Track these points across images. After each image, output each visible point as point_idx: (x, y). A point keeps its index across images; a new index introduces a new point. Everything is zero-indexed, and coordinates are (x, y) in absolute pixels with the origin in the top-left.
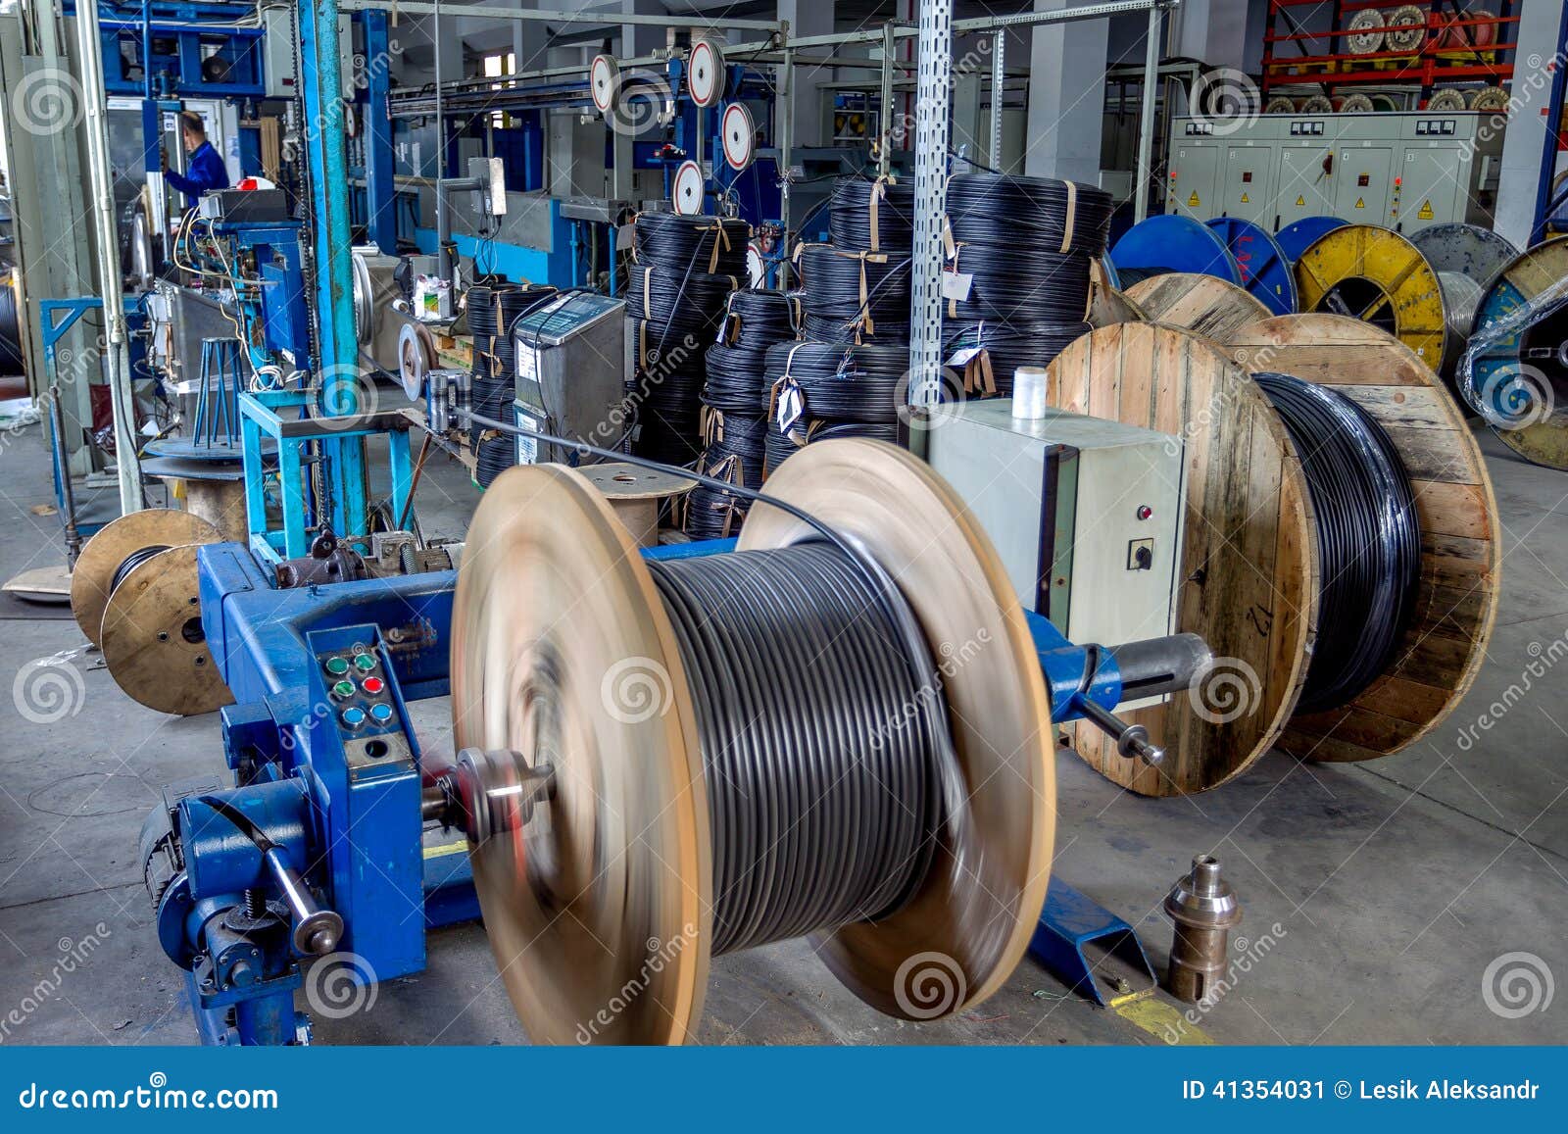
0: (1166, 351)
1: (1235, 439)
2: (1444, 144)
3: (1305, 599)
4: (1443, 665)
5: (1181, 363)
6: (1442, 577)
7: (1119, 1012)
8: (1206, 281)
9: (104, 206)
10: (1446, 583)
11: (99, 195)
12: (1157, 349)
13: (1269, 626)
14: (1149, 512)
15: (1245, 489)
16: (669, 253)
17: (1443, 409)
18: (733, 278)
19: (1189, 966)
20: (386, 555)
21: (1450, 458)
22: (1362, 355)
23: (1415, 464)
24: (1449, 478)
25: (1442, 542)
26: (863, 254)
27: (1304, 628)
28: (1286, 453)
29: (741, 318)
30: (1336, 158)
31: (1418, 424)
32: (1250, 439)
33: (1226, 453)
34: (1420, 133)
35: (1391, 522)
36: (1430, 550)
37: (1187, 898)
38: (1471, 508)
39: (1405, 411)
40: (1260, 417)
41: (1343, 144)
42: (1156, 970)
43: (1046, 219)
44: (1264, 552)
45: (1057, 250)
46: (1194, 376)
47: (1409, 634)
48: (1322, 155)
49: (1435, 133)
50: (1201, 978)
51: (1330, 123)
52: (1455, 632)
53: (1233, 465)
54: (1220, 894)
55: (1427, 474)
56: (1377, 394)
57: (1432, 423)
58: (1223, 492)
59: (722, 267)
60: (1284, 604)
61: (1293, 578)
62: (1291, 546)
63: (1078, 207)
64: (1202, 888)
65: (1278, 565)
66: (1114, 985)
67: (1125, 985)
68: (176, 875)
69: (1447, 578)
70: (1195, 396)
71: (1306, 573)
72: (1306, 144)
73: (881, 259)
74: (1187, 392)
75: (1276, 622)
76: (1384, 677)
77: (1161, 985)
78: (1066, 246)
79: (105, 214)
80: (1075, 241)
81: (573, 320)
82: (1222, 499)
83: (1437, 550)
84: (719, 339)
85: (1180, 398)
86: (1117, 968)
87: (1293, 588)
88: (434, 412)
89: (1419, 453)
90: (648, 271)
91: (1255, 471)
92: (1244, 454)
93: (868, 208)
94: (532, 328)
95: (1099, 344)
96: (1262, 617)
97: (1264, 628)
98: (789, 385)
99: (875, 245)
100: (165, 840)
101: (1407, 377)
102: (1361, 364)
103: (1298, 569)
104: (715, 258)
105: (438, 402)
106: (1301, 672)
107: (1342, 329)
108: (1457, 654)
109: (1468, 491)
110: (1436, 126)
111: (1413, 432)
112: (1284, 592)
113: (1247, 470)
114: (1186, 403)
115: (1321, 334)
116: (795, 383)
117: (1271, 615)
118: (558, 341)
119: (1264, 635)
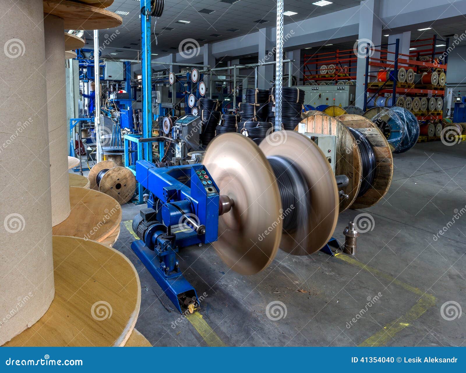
0: (325, 121)
1: (342, 137)
2: (343, 91)
3: (360, 170)
4: (383, 185)
5: (329, 123)
6: (381, 167)
7: (337, 257)
8: (318, 112)
9: (98, 94)
10: (382, 168)
11: (97, 91)
12: (323, 120)
13: (352, 176)
14: (330, 151)
15: (345, 148)
16: (207, 107)
17: (378, 132)
18: (220, 112)
19: (349, 246)
20: (176, 162)
21: (381, 142)
22: (360, 122)
23: (373, 144)
24: (381, 146)
25: (380, 159)
26: (254, 104)
27: (360, 175)
28: (354, 139)
29: (224, 120)
30: (321, 94)
31: (374, 135)
32: (345, 137)
33: (340, 140)
34: (338, 89)
35: (371, 156)
36: (378, 161)
37: (348, 231)
38: (386, 152)
39: (370, 132)
40: (348, 132)
41: (323, 92)
42: (342, 249)
43: (292, 96)
44: (350, 161)
45: (296, 102)
46: (332, 125)
47: (375, 180)
48: (318, 94)
49: (341, 89)
50: (352, 249)
51: (320, 88)
52: (385, 178)
53: (342, 143)
54: (355, 230)
55: (377, 145)
56: (364, 130)
57: (377, 135)
58: (340, 149)
59: (218, 110)
60: (355, 171)
61: (357, 165)
62: (356, 159)
63: (299, 93)
64: (351, 229)
65: (354, 163)
66: (334, 252)
67: (337, 251)
68: (147, 229)
69: (383, 167)
70: (332, 129)
71: (360, 164)
72: (315, 92)
73: (258, 105)
74: (330, 128)
75: (354, 175)
76: (369, 189)
77: (343, 252)
78: (298, 101)
79: (98, 96)
80: (299, 100)
81: (189, 121)
82: (339, 150)
83: (380, 161)
84: (220, 124)
85: (329, 130)
86: (334, 249)
87: (357, 167)
88: (174, 135)
89: (374, 141)
90: (203, 110)
91: (347, 144)
92: (344, 140)
93: (255, 95)
94: (180, 123)
95: (309, 120)
96: (350, 174)
97: (351, 176)
98: (244, 130)
99: (256, 102)
100: (141, 222)
101: (371, 126)
102: (360, 124)
103: (358, 163)
104: (217, 108)
105: (175, 133)
106: (360, 186)
107: (356, 117)
108: (386, 183)
109: (385, 149)
110: (341, 88)
111: (373, 137)
112: (355, 168)
113: (345, 143)
114: (330, 131)
115: (351, 118)
116: (246, 129)
117: (352, 174)
118: (186, 125)
119: (351, 178)
